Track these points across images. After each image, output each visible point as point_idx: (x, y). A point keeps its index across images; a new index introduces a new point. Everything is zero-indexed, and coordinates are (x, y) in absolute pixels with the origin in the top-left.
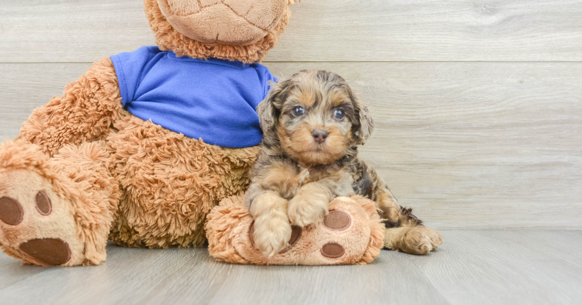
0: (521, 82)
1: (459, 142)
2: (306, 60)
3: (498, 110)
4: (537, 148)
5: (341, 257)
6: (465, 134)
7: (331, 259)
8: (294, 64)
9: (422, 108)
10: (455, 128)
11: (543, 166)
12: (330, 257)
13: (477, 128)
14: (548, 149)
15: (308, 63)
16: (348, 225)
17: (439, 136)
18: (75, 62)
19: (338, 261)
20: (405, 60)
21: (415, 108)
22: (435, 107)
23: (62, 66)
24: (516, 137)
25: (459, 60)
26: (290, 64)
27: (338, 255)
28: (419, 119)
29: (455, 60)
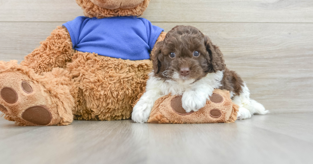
0: (290, 34)
1: (257, 66)
2: (173, 21)
3: (278, 49)
4: (299, 69)
5: (220, 117)
6: (260, 62)
7: (215, 118)
8: (167, 23)
9: (237, 47)
10: (255, 59)
11: (302, 79)
12: (214, 117)
13: (266, 59)
14: (304, 70)
15: (174, 23)
16: (222, 101)
17: (246, 63)
18: (44, 21)
19: (218, 119)
20: (228, 22)
21: (233, 48)
22: (244, 47)
23: (36, 24)
24: (287, 63)
25: (257, 22)
26: (165, 23)
27: (218, 116)
28: (235, 54)
29: (254, 21)
